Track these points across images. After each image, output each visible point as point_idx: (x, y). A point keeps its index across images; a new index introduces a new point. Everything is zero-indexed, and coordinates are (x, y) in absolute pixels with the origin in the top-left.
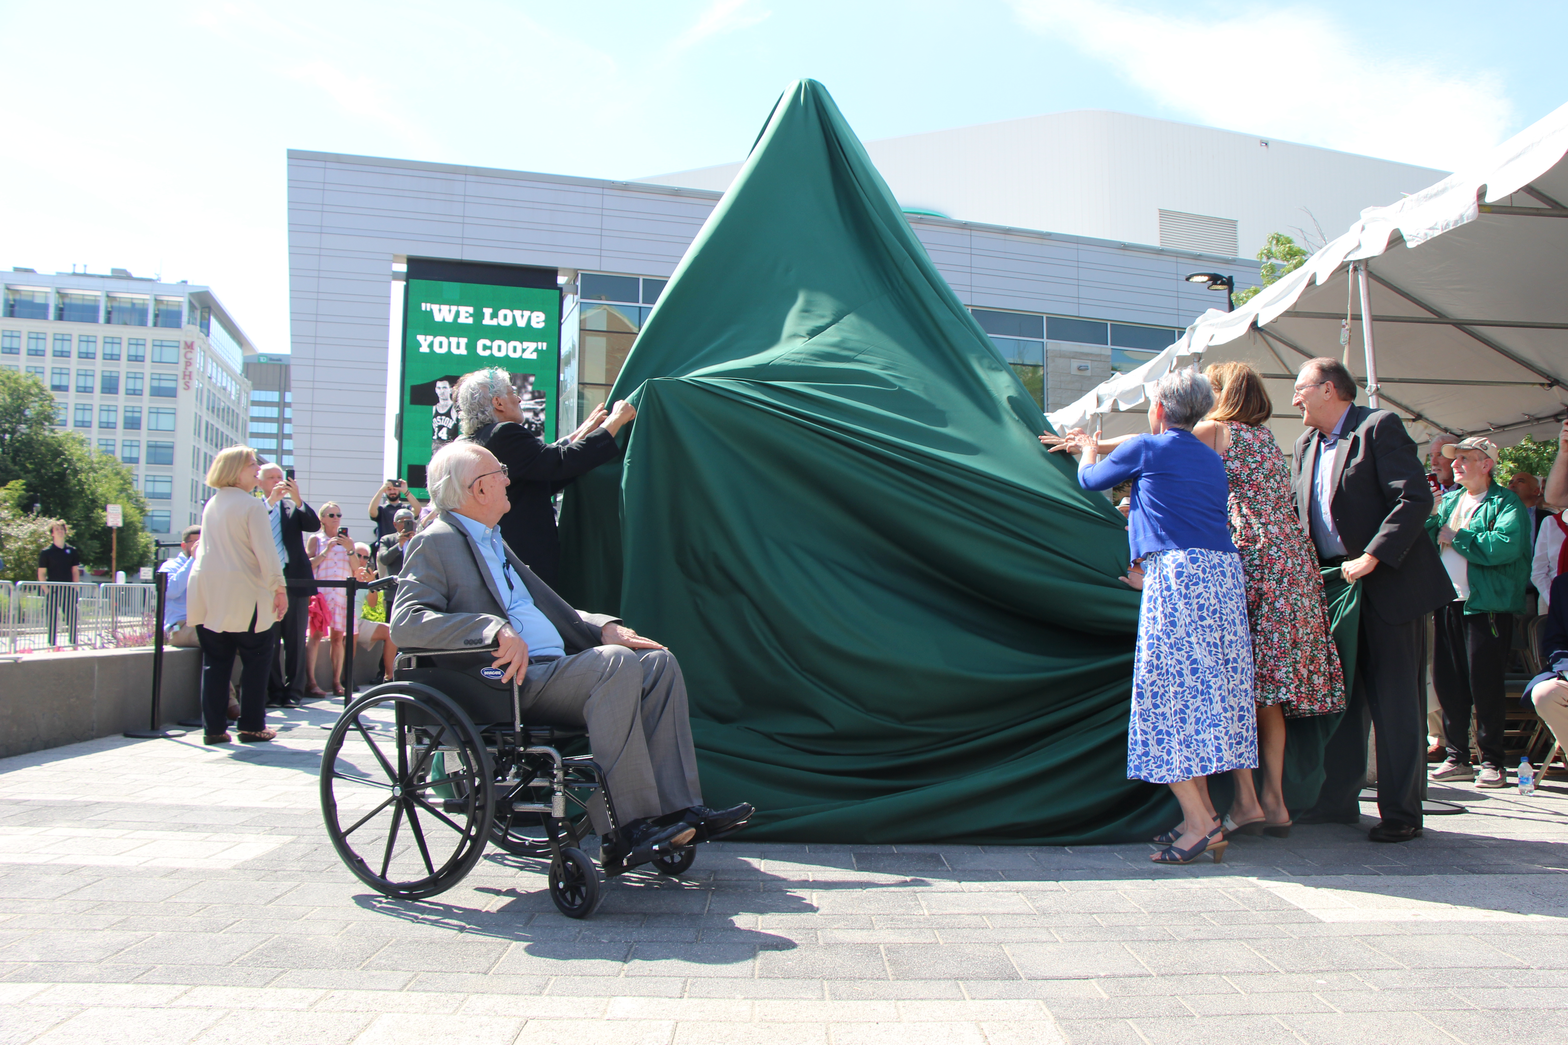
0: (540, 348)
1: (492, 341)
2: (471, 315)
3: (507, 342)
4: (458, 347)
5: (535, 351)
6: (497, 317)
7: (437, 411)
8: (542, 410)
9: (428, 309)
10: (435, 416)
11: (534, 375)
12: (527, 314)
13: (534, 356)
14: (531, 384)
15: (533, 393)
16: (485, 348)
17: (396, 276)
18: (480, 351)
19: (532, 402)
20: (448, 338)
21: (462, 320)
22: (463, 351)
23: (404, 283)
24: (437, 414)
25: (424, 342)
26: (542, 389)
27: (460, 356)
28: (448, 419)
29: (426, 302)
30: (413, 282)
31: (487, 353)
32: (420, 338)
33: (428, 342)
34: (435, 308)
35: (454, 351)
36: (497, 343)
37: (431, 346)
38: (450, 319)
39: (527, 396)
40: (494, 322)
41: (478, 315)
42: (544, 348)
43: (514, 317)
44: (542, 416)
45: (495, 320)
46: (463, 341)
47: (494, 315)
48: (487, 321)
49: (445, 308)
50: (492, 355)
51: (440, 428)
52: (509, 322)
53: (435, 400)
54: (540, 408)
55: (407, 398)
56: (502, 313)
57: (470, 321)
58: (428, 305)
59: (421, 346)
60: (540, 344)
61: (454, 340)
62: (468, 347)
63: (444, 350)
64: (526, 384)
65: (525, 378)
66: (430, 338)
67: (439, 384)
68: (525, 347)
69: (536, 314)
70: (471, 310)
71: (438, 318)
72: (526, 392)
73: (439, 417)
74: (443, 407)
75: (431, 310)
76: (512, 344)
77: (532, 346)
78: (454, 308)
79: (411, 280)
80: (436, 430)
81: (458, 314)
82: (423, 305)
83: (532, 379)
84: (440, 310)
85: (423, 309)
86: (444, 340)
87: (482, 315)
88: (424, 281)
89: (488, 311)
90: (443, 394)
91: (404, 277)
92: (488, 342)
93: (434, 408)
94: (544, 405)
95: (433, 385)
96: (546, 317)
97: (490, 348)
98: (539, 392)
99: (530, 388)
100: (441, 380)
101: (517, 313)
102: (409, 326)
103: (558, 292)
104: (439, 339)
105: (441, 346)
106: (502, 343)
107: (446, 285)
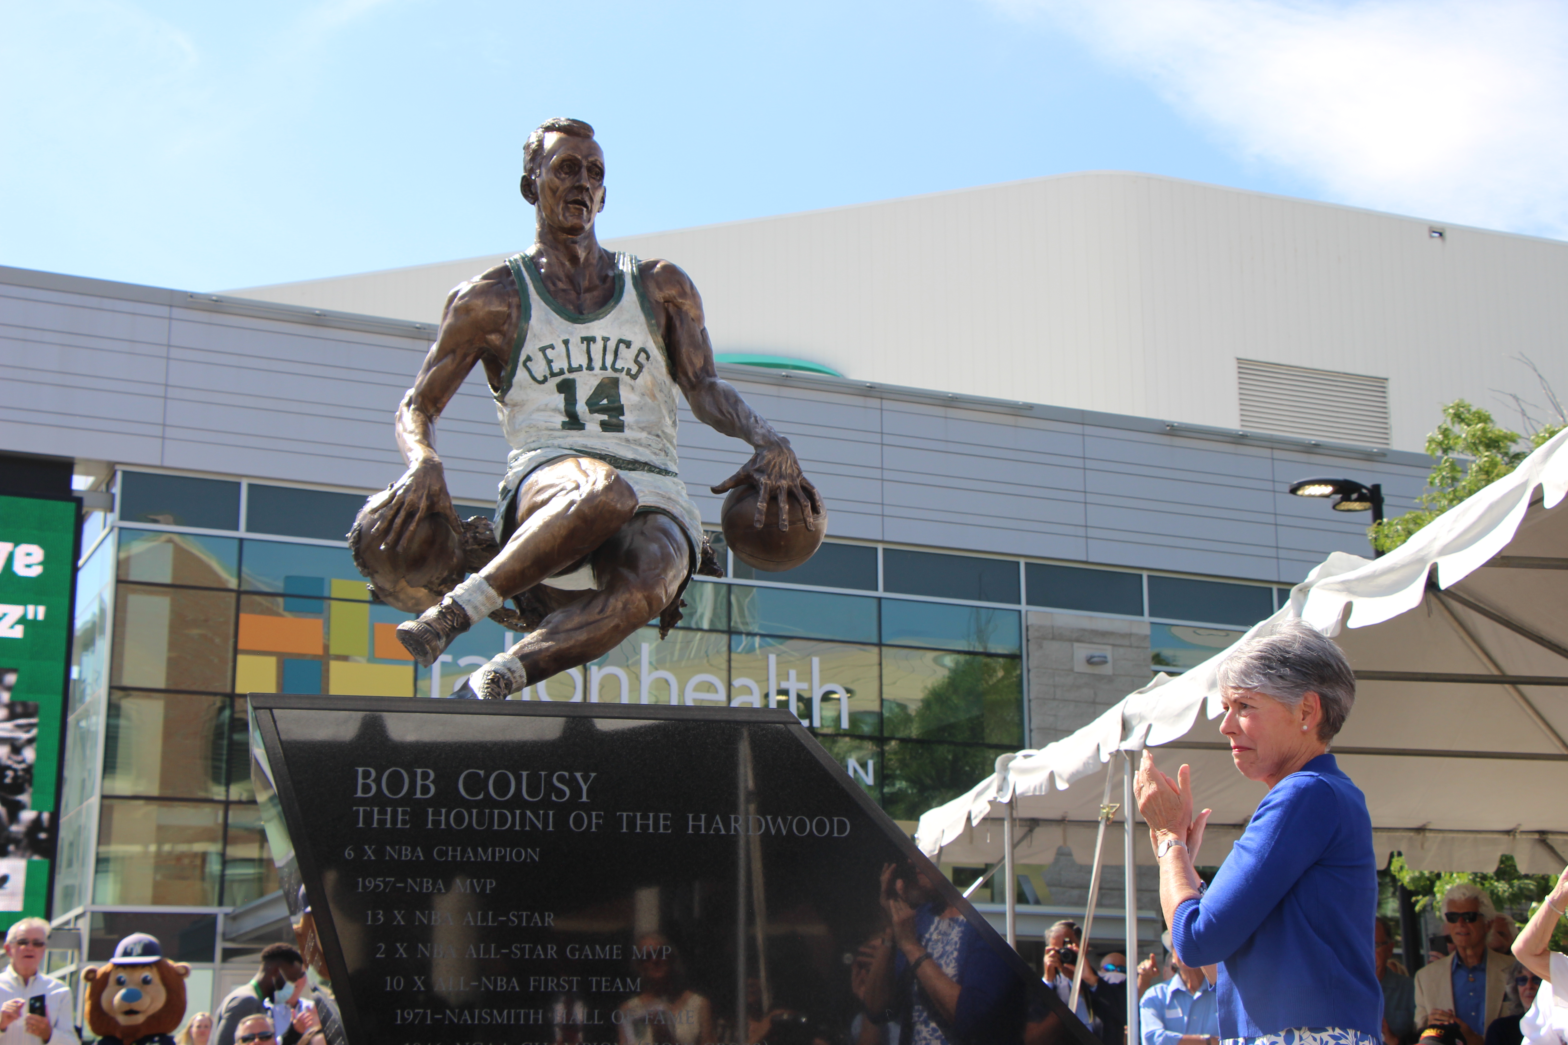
0: (30, 616)
5: (19, 622)
8: (30, 741)
11: (14, 670)
12: (6, 547)
13: (18, 632)
14: (8, 689)
15: (10, 706)
19: (9, 725)
26: (31, 699)
39: (2, 713)
42: (41, 616)
44: (29, 754)
54: (24, 736)
60: (31, 609)
69: (24, 548)
77: (14, 612)
83: (10, 678)
94: (34, 732)
96: (47, 556)
98: (24, 704)
99: (5, 697)
103: (72, 506)
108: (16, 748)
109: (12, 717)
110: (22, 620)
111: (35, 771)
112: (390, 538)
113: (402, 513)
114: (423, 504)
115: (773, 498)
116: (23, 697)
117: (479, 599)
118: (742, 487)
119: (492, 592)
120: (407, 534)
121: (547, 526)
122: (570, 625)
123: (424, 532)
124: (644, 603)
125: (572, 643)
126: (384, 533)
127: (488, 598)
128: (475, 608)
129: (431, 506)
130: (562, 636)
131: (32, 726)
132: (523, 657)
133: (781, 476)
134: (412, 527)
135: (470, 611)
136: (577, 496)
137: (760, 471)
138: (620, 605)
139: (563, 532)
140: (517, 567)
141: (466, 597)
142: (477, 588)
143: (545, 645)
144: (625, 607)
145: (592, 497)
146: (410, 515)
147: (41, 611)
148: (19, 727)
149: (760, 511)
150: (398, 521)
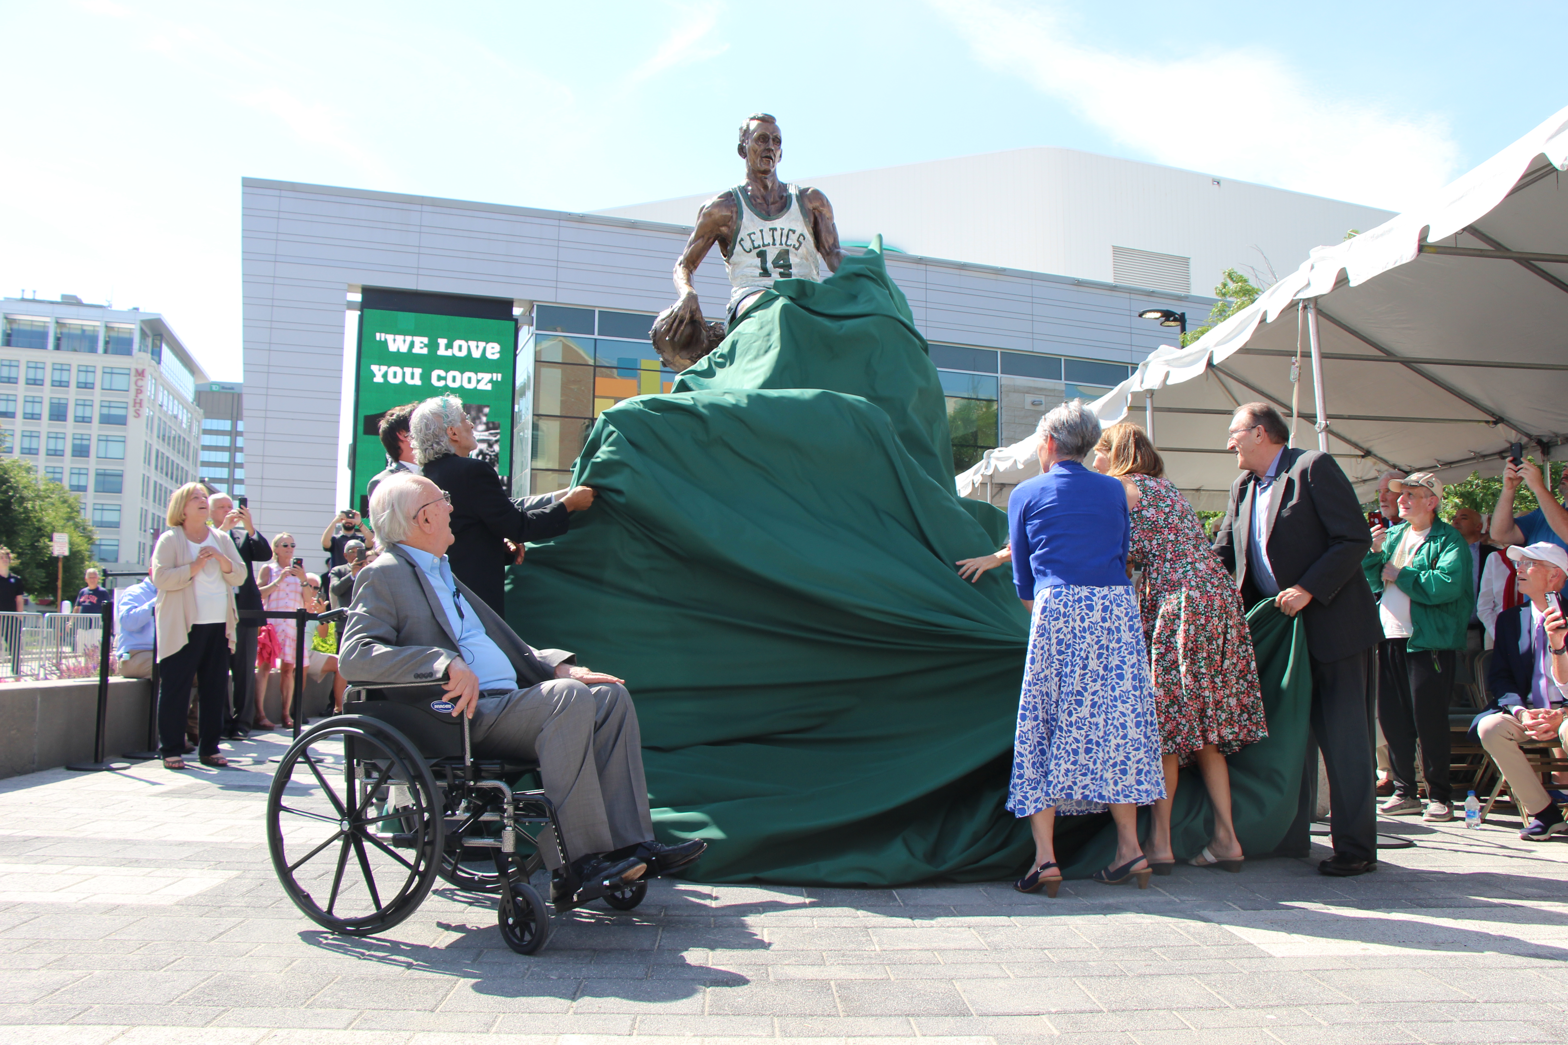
0: (495, 379)
1: (447, 372)
2: (426, 346)
3: (462, 373)
4: (413, 377)
5: (489, 382)
6: (452, 348)
8: (497, 441)
9: (383, 339)
11: (488, 406)
12: (482, 344)
13: (489, 387)
14: (486, 415)
15: (487, 424)
16: (440, 378)
17: (351, 306)
18: (434, 382)
19: (487, 433)
20: (403, 369)
21: (416, 350)
22: (417, 382)
23: (359, 313)
25: (378, 372)
26: (496, 421)
27: (414, 386)
29: (380, 332)
30: (368, 312)
31: (442, 384)
32: (374, 368)
33: (382, 372)
34: (390, 338)
35: (409, 381)
36: (451, 374)
37: (385, 376)
38: (404, 349)
39: (482, 427)
40: (449, 353)
41: (433, 346)
42: (499, 379)
43: (469, 347)
44: (496, 448)
45: (450, 350)
46: (418, 371)
47: (449, 346)
48: (442, 352)
49: (399, 338)
50: (446, 385)
52: (464, 353)
54: (494, 439)
55: (361, 428)
56: (457, 343)
57: (425, 351)
58: (383, 335)
59: (375, 376)
60: (495, 375)
61: (408, 370)
62: (422, 377)
63: (398, 380)
64: (481, 415)
65: (480, 409)
66: (384, 368)
68: (479, 378)
69: (491, 345)
70: (425, 340)
71: (392, 348)
72: (480, 423)
75: (386, 340)
76: (467, 375)
77: (487, 377)
78: (409, 339)
79: (365, 310)
81: (412, 345)
82: (378, 335)
83: (486, 410)
84: (395, 340)
85: (378, 339)
86: (398, 370)
87: (437, 346)
88: (379, 311)
89: (442, 342)
91: (359, 306)
92: (442, 373)
94: (498, 437)
96: (501, 348)
97: (445, 379)
98: (493, 423)
99: (484, 419)
101: (473, 344)
102: (363, 356)
103: (513, 323)
104: (393, 369)
105: (395, 376)
106: (457, 374)
107: (401, 314)
108: (490, 445)
109: (488, 429)
110: (491, 381)
111: (500, 456)
112: (671, 334)
113: (677, 321)
114: (688, 316)
116: (492, 420)
120: (680, 332)
123: (688, 331)
126: (668, 331)
131: (497, 433)
134: (682, 328)
146: (681, 322)
147: (499, 377)
148: (491, 434)
150: (675, 325)
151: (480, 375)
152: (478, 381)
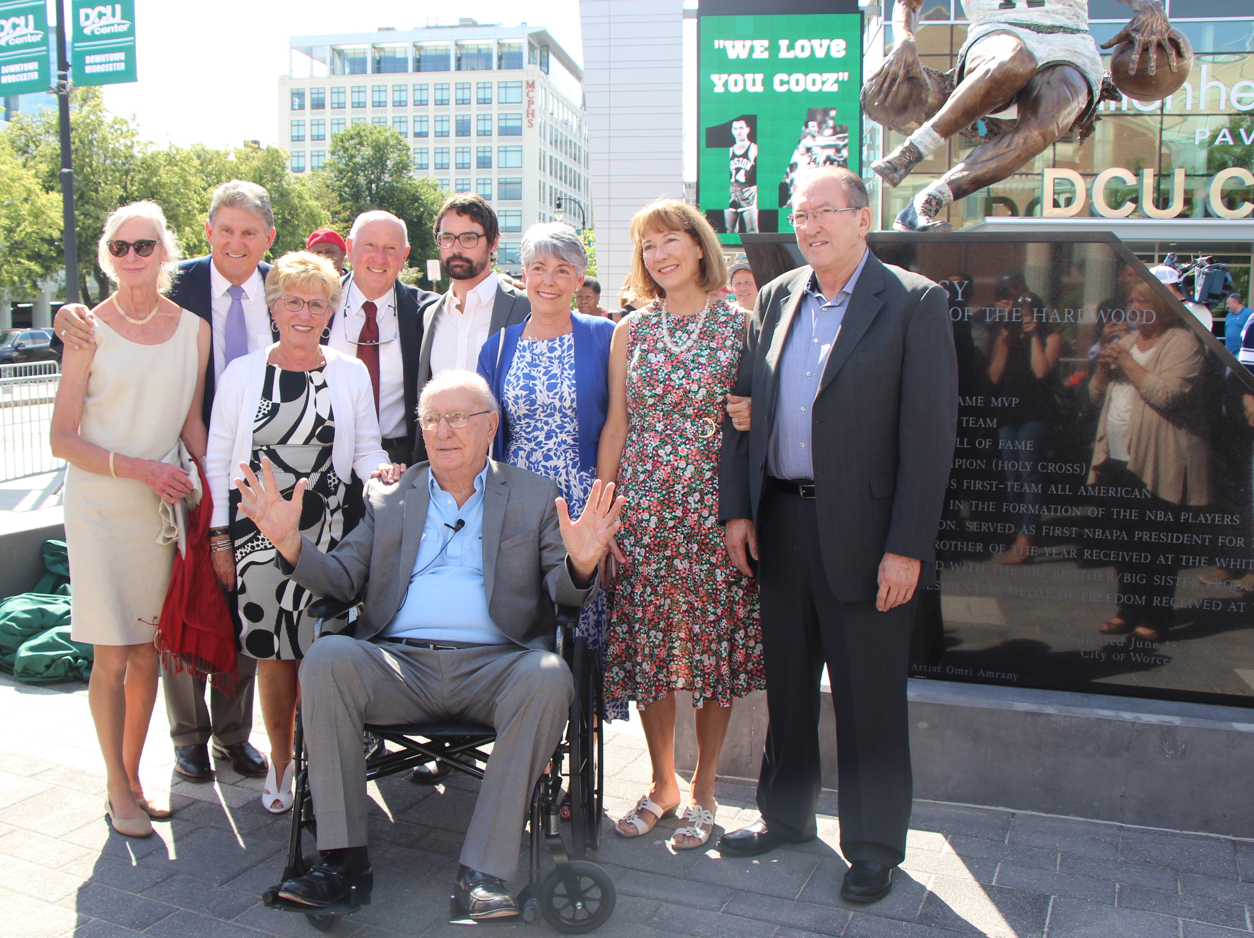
0: (841, 79)
1: (789, 75)
2: (766, 49)
3: (806, 75)
4: (754, 84)
5: (835, 82)
6: (793, 49)
7: (733, 153)
8: (845, 146)
9: (721, 47)
10: (733, 158)
11: (834, 109)
12: (826, 42)
13: (835, 88)
14: (832, 118)
15: (834, 128)
16: (782, 83)
17: (686, 14)
18: (777, 87)
19: (834, 138)
20: (743, 75)
21: (757, 55)
22: (759, 88)
23: (696, 20)
24: (734, 156)
25: (718, 80)
26: (844, 123)
27: (756, 94)
28: (745, 160)
29: (719, 40)
30: (705, 19)
31: (784, 88)
32: (714, 77)
33: (723, 81)
34: (728, 44)
35: (750, 89)
36: (795, 76)
37: (725, 85)
38: (744, 55)
39: (829, 132)
40: (791, 55)
41: (774, 49)
42: (846, 79)
43: (812, 47)
44: (845, 153)
45: (792, 52)
46: (759, 77)
47: (791, 47)
48: (784, 54)
49: (739, 43)
50: (789, 90)
51: (738, 170)
52: (806, 54)
53: (732, 141)
54: (841, 143)
55: (703, 141)
56: (799, 44)
57: (766, 55)
58: (721, 42)
59: (714, 86)
60: (841, 74)
61: (749, 77)
62: (764, 83)
63: (739, 89)
64: (827, 119)
65: (826, 112)
66: (724, 77)
67: (736, 125)
68: (824, 79)
69: (835, 42)
70: (766, 43)
71: (732, 55)
72: (827, 127)
73: (736, 159)
74: (740, 148)
75: (724, 47)
76: (811, 76)
77: (831, 77)
78: (748, 43)
79: (702, 18)
80: (734, 172)
81: (752, 50)
82: (716, 42)
83: (833, 113)
84: (733, 47)
85: (716, 46)
86: (738, 77)
87: (777, 49)
88: (715, 18)
89: (784, 43)
90: (740, 135)
91: (695, 14)
92: (784, 77)
93: (731, 149)
94: (846, 141)
95: (729, 125)
96: (847, 45)
97: (788, 83)
98: (841, 127)
99: (831, 123)
100: (737, 120)
101: (816, 43)
102: (701, 66)
103: (858, 16)
104: (734, 77)
105: (736, 84)
106: (800, 76)
107: (739, 19)
108: (838, 151)
109: (835, 133)
110: (837, 81)
111: (848, 162)
112: (882, 96)
113: (888, 80)
114: (901, 72)
115: (1145, 49)
116: (839, 123)
117: (928, 140)
118: (1124, 43)
119: (936, 135)
120: (891, 94)
121: (971, 88)
122: (985, 158)
123: (904, 89)
124: (1040, 138)
125: (985, 170)
126: (879, 91)
127: (934, 139)
128: (926, 146)
129: (907, 72)
130: (979, 166)
131: (845, 137)
132: (950, 183)
133: (1152, 33)
134: (894, 89)
135: (922, 149)
136: (993, 66)
137: (1137, 30)
138: (1021, 140)
139: (982, 92)
140: (953, 117)
141: (919, 139)
142: (927, 133)
143: (965, 173)
144: (1025, 143)
145: (1001, 65)
146: (894, 80)
147: (846, 75)
148: (839, 139)
149: (1133, 61)
150: (886, 85)
151: (825, 76)
152: (823, 83)
